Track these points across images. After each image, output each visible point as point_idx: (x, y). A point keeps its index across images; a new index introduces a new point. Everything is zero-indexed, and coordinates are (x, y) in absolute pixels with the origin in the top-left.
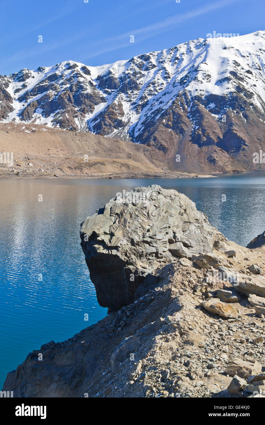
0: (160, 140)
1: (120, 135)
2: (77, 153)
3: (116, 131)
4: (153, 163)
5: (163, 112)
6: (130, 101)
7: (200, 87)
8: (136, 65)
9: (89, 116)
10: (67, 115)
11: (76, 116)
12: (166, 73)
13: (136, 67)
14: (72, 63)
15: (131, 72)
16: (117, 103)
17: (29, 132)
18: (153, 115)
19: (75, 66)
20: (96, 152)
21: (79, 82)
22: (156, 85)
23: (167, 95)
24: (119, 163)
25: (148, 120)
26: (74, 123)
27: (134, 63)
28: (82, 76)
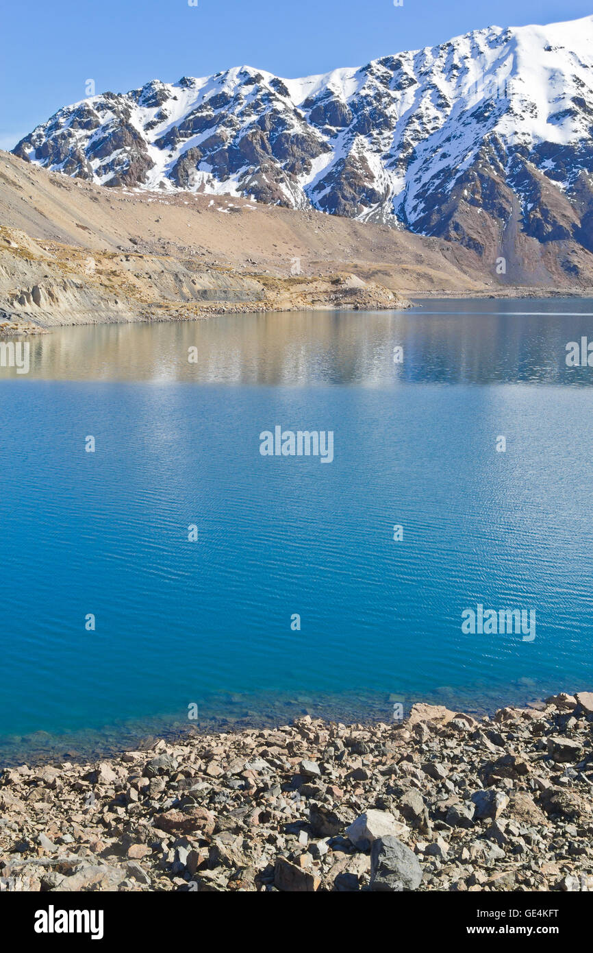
0: (465, 229)
1: (380, 219)
2: (324, 253)
3: (366, 210)
4: (465, 272)
5: (459, 175)
6: (379, 151)
7: (521, 127)
8: (377, 78)
9: (304, 180)
10: (264, 177)
11: (282, 180)
12: (440, 97)
13: (377, 83)
14: (253, 72)
15: (372, 93)
16: (357, 156)
17: (226, 211)
18: (437, 182)
19: (258, 78)
20: (356, 251)
21: (276, 112)
22: (425, 120)
23: (453, 141)
24: (414, 272)
25: (428, 189)
26: (282, 194)
27: (372, 74)
28: (278, 100)
